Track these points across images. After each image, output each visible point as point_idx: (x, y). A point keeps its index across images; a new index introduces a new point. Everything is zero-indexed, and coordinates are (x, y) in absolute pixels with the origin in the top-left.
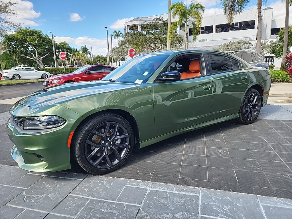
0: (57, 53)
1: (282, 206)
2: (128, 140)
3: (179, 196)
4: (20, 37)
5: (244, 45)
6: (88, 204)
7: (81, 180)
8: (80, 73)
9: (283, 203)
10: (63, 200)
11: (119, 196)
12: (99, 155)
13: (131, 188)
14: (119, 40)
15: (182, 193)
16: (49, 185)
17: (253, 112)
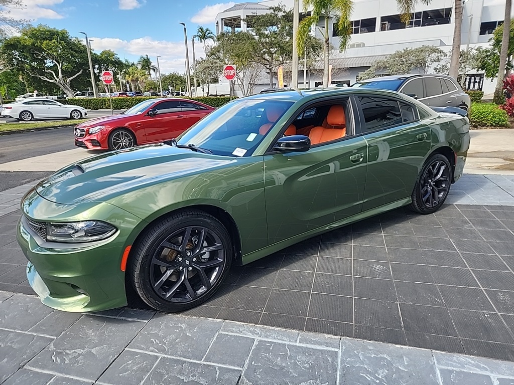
0: (96, 71)
1: (470, 369)
2: (221, 254)
3: (305, 351)
4: (29, 42)
5: (430, 55)
6: (156, 367)
7: (145, 321)
8: (139, 113)
9: (473, 365)
10: (116, 358)
11: (208, 351)
12: (174, 279)
13: (227, 338)
14: (206, 45)
15: (310, 347)
16: (93, 332)
17: (436, 193)
